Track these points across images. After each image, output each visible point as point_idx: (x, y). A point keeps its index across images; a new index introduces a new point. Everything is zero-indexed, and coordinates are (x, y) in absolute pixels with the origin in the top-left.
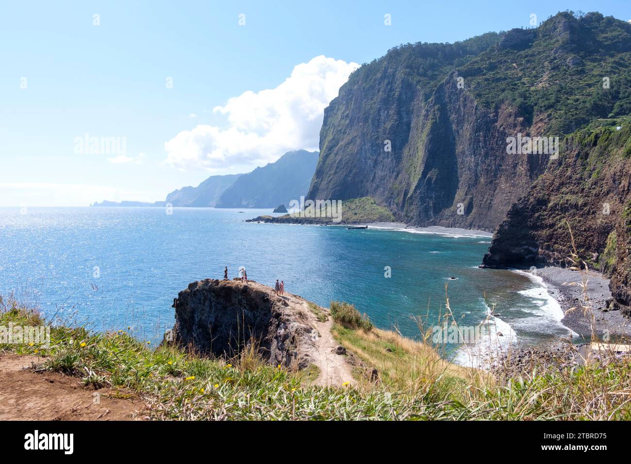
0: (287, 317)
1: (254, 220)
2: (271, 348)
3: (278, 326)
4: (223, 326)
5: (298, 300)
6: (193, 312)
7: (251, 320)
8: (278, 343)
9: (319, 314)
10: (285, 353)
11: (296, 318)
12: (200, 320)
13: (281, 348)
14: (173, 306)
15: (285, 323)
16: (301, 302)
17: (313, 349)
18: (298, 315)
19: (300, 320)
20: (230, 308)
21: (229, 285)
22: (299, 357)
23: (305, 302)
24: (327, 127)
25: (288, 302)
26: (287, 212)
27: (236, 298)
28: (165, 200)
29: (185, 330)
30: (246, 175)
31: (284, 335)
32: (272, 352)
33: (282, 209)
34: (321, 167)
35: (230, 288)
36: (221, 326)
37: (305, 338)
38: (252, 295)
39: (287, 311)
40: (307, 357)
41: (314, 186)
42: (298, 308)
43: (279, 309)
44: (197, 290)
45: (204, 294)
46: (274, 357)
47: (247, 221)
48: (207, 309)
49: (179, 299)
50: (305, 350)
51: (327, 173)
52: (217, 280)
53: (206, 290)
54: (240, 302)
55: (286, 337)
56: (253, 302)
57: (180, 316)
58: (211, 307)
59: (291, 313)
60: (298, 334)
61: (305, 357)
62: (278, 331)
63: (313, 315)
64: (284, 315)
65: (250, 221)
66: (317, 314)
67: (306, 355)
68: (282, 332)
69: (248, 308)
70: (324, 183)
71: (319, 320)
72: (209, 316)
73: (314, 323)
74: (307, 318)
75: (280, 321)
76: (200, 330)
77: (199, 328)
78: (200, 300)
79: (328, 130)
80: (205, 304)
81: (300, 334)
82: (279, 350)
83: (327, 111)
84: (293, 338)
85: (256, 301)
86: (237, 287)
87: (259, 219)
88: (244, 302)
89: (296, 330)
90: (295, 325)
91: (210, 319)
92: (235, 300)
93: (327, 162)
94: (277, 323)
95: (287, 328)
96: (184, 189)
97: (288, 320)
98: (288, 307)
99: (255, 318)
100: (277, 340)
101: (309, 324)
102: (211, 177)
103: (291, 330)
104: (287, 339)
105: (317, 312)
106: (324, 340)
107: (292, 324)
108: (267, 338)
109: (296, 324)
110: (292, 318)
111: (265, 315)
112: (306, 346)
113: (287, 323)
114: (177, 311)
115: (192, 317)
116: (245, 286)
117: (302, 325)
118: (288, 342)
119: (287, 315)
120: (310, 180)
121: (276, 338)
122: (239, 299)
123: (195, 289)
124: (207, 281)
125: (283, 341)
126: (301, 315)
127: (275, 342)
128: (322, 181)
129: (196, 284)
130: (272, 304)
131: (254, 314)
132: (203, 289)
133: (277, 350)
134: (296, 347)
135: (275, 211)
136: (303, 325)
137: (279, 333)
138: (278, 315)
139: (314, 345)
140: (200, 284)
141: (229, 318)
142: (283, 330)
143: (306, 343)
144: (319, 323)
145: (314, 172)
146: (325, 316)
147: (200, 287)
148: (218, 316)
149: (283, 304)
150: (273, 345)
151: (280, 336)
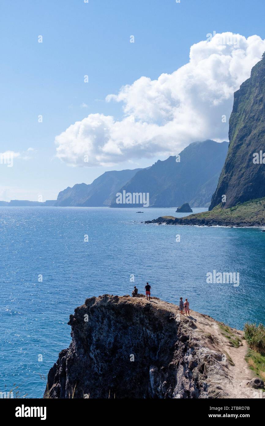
0: (195, 342)
1: (155, 221)
2: (178, 374)
3: (185, 351)
4: (124, 347)
5: (207, 321)
6: (91, 330)
7: (154, 342)
8: (185, 370)
9: (232, 337)
10: (193, 383)
11: (205, 343)
12: (98, 340)
13: (189, 376)
14: (69, 324)
15: (193, 349)
16: (210, 323)
17: (226, 381)
18: (207, 339)
19: (210, 346)
20: (130, 328)
21: (130, 302)
22: (210, 389)
23: (215, 323)
24: (238, 114)
25: (197, 324)
26: (191, 211)
27: (137, 316)
28: (56, 199)
29: (82, 350)
30: (145, 169)
31: (192, 362)
32: (178, 379)
33: (185, 208)
34: (231, 160)
35: (131, 306)
36: (121, 348)
37: (216, 367)
38: (155, 314)
39: (195, 334)
40: (219, 391)
41: (223, 182)
42: (208, 330)
43: (186, 331)
44: (95, 307)
45: (102, 311)
46: (180, 385)
47: (146, 222)
48: (106, 328)
49: (75, 316)
50: (216, 381)
51: (238, 167)
52: (117, 297)
53: (104, 306)
54: (142, 321)
55: (194, 364)
56: (157, 322)
57: (76, 334)
58: (110, 326)
59: (200, 337)
60: (209, 362)
61: (217, 391)
62: (186, 357)
63: (225, 339)
64: (191, 339)
65: (150, 222)
66: (229, 338)
67: (218, 388)
68: (189, 358)
69: (151, 329)
70: (235, 178)
71: (232, 345)
72: (108, 336)
73: (226, 349)
74: (218, 343)
75: (187, 345)
76: (98, 351)
77: (97, 348)
78: (98, 317)
79: (238, 117)
80: (103, 322)
81: (211, 363)
82: (187, 378)
83: (237, 95)
84: (203, 366)
85: (160, 321)
86: (139, 305)
87: (160, 220)
88: (147, 321)
89: (206, 357)
90: (204, 351)
91: (109, 339)
92: (136, 320)
93: (237, 154)
94: (184, 347)
95: (195, 354)
96: (77, 186)
97: (196, 345)
98: (197, 329)
99: (159, 340)
100: (184, 366)
101: (221, 350)
102: (106, 172)
103: (200, 357)
104: (196, 366)
105: (229, 335)
106: (238, 370)
107: (201, 350)
108: (172, 363)
109: (206, 350)
110: (201, 343)
111: (170, 337)
112: (218, 376)
113: (195, 348)
114: (73, 329)
115: (90, 336)
116: (148, 304)
117: (212, 351)
118: (196, 370)
119: (195, 339)
120: (218, 175)
121: (183, 364)
122: (140, 318)
123: (93, 305)
124: (106, 296)
125: (191, 369)
126: (212, 339)
127: (181, 370)
128: (232, 176)
129: (93, 299)
130: (178, 325)
131: (158, 335)
132: (102, 306)
133: (184, 378)
134: (206, 377)
135: (178, 211)
136: (214, 352)
137: (187, 359)
138: (185, 339)
139: (226, 376)
140: (98, 300)
141: (130, 338)
142: (191, 356)
143: (217, 373)
144: (231, 348)
145: (223, 165)
146: (239, 340)
147: (98, 303)
148: (117, 335)
149: (190, 326)
150: (179, 372)
151: (188, 363)
